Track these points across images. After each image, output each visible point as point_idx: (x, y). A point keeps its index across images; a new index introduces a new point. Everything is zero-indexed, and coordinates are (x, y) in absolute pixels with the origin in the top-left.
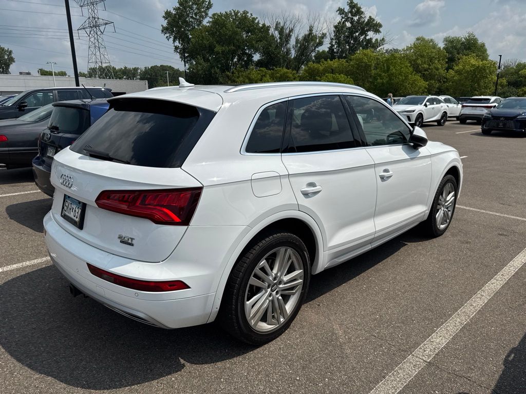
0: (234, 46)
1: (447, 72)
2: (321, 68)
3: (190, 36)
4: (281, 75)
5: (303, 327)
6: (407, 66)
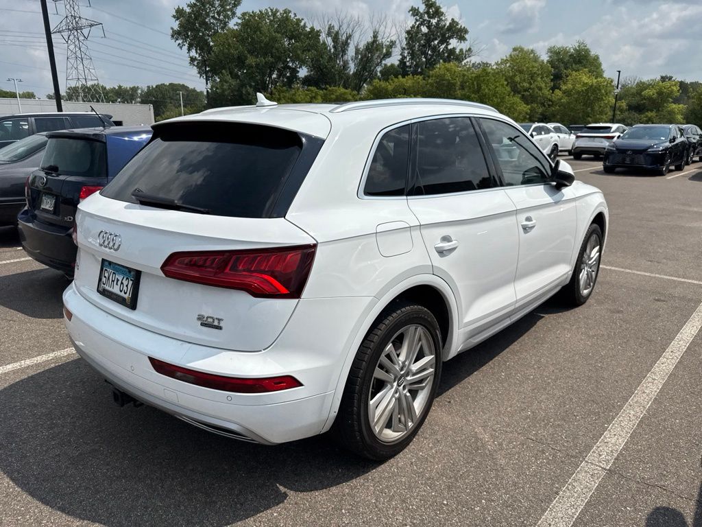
0: (272, 57)
1: (553, 93)
2: (390, 88)
3: (211, 44)
4: (337, 96)
5: (435, 433)
6: (502, 85)
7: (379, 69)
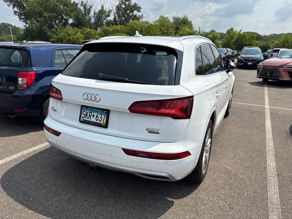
0: (56, 13)
1: (176, 35)
2: (111, 30)
3: (25, 5)
6: (158, 31)
7: (105, 21)
